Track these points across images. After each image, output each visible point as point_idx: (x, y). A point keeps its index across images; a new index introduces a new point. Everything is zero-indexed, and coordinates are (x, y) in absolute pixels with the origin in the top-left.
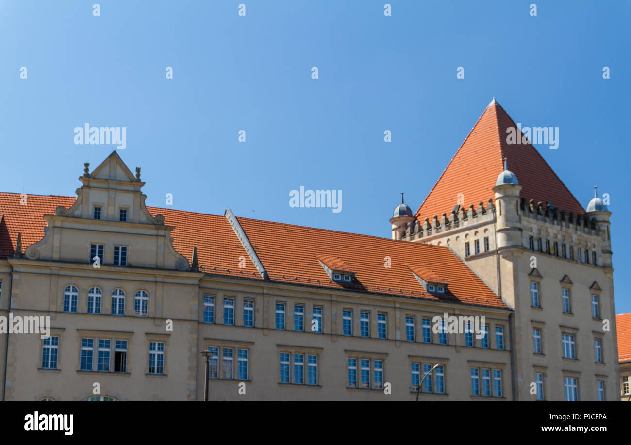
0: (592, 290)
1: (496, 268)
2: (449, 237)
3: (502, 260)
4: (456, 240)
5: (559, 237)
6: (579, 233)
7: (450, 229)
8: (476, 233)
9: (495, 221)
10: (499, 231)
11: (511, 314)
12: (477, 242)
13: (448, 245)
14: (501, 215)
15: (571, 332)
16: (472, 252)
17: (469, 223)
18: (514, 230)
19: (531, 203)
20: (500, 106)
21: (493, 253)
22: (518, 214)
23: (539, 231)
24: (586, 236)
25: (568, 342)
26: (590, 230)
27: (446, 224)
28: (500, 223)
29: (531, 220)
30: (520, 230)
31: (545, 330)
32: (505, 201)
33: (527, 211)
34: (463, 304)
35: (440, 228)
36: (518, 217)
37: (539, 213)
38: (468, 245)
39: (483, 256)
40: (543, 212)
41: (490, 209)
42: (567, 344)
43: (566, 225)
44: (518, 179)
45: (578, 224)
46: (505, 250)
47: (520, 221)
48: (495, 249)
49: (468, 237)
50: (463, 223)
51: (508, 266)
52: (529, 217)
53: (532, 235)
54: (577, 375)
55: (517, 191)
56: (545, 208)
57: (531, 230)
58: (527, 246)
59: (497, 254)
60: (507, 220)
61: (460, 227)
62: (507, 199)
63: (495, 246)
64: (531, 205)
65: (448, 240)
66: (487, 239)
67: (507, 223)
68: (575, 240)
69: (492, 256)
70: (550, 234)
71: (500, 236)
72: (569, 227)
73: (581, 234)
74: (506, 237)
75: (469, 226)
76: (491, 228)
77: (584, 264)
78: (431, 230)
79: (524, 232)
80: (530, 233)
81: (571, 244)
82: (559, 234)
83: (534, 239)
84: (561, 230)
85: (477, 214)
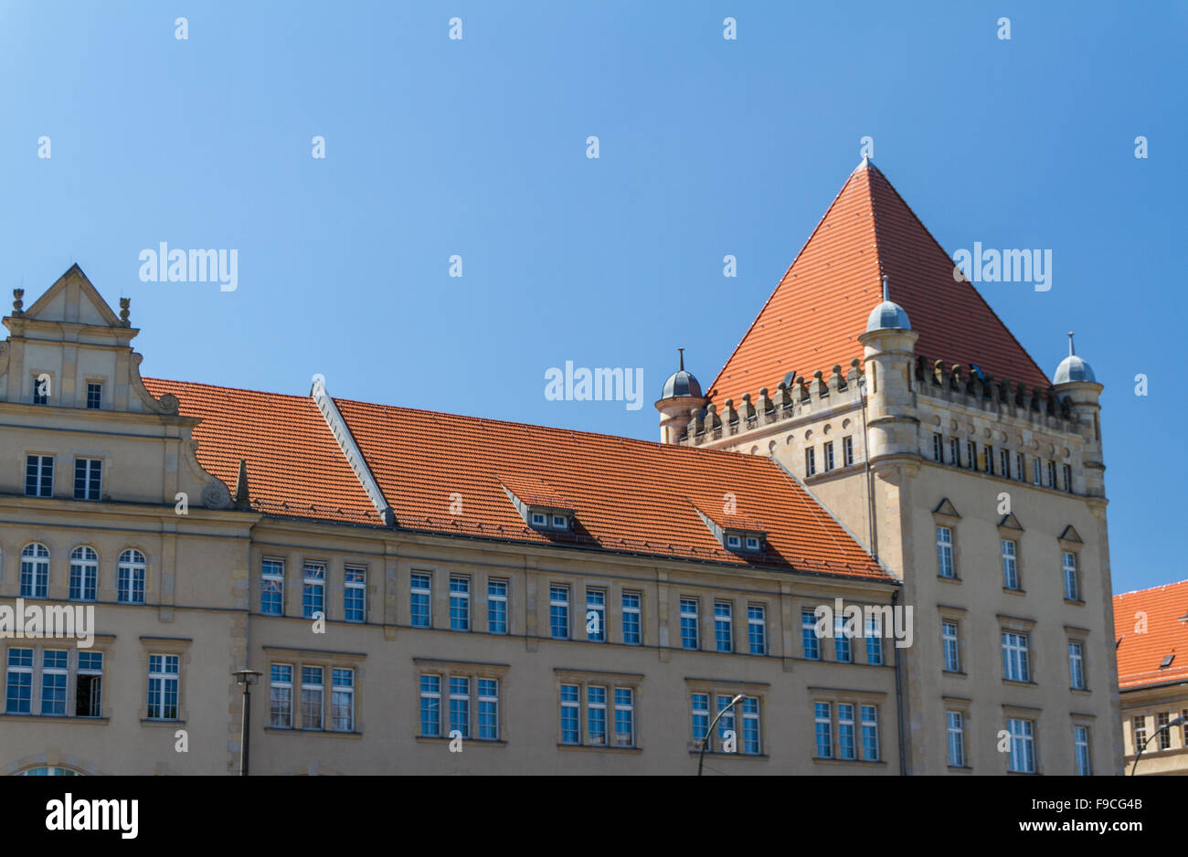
0: (1063, 542)
1: (866, 500)
2: (773, 438)
3: (879, 483)
4: (788, 443)
5: (996, 435)
6: (1036, 427)
7: (775, 421)
8: (827, 428)
9: (863, 403)
10: (873, 424)
11: (897, 592)
12: (829, 447)
13: (772, 453)
14: (875, 391)
15: (1020, 627)
16: (820, 467)
17: (812, 409)
18: (902, 421)
19: (938, 366)
20: (878, 171)
21: (859, 469)
22: (910, 390)
23: (955, 422)
24: (1050, 432)
25: (1014, 648)
26: (1059, 420)
27: (766, 410)
28: (874, 410)
29: (939, 402)
30: (915, 421)
31: (966, 624)
32: (883, 363)
33: (929, 381)
34: (797, 572)
35: (756, 419)
36: (911, 395)
37: (954, 387)
38: (810, 452)
39: (840, 474)
40: (962, 386)
41: (853, 379)
42: (1013, 652)
43: (1009, 410)
44: (910, 318)
45: (1035, 408)
46: (885, 462)
47: (915, 405)
48: (864, 460)
49: (811, 436)
50: (800, 409)
51: (890, 494)
52: (933, 396)
53: (940, 432)
54: (1032, 716)
55: (908, 343)
56: (968, 376)
57: (938, 421)
58: (930, 454)
59: (869, 470)
60: (888, 401)
61: (796, 417)
62: (887, 358)
63: (864, 455)
64: (938, 371)
65: (772, 443)
66: (848, 441)
67: (889, 407)
68: (1029, 442)
69: (858, 476)
70: (977, 429)
71: (875, 435)
72: (1015, 416)
73: (1040, 429)
74: (886, 435)
75: (812, 414)
76: (856, 419)
77: (1047, 490)
78: (738, 423)
79: (923, 425)
80: (935, 429)
81: (1020, 450)
82: (994, 429)
83: (943, 440)
84: (999, 422)
85: (828, 390)
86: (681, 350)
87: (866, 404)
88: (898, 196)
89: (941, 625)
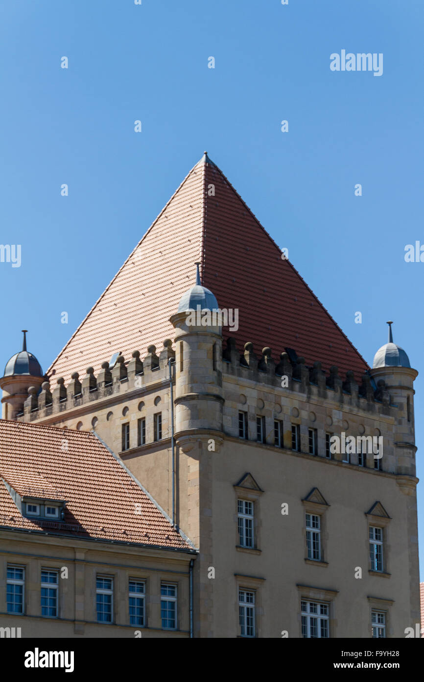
0: (370, 517)
1: (171, 473)
2: (96, 414)
3: (183, 457)
4: (108, 419)
5: (304, 414)
6: (346, 408)
7: (97, 399)
8: (141, 405)
9: (172, 382)
10: (179, 401)
11: (193, 560)
12: (142, 422)
13: (94, 428)
14: (182, 370)
15: (321, 596)
16: (134, 443)
17: (129, 388)
18: (205, 399)
19: (247, 348)
20: (216, 167)
21: (166, 444)
22: (214, 369)
23: (261, 401)
24: (361, 413)
25: (314, 615)
26: (371, 403)
27: (91, 388)
28: (181, 388)
29: (245, 381)
30: (218, 398)
31: (264, 593)
32: (189, 342)
33: (235, 362)
34: (93, 539)
35: (81, 396)
36: (215, 374)
37: (261, 367)
38: (126, 427)
39: (151, 449)
40: (271, 367)
41: (165, 358)
42: (314, 621)
43: (319, 391)
44: (218, 300)
45: (346, 389)
46: (187, 437)
47: (220, 384)
48: (170, 435)
49: (127, 413)
50: (119, 386)
51: (191, 467)
52: (240, 375)
53: (246, 410)
56: (277, 358)
57: (244, 399)
58: (235, 431)
59: (175, 445)
60: (193, 380)
61: (115, 395)
62: (193, 339)
63: (171, 431)
64: (247, 352)
65: (95, 419)
66: (158, 417)
67: (193, 385)
68: (339, 422)
69: (166, 450)
70: (284, 408)
71: (180, 411)
72: (325, 397)
73: (351, 410)
74: (190, 411)
75: (129, 391)
76: (166, 396)
77: (355, 468)
78: (66, 400)
79: (228, 403)
80: (240, 407)
81: (328, 430)
82: (302, 409)
83: (249, 417)
84: (308, 402)
85: (143, 368)
86: (24, 332)
87: (175, 382)
88: (234, 191)
89: (238, 593)
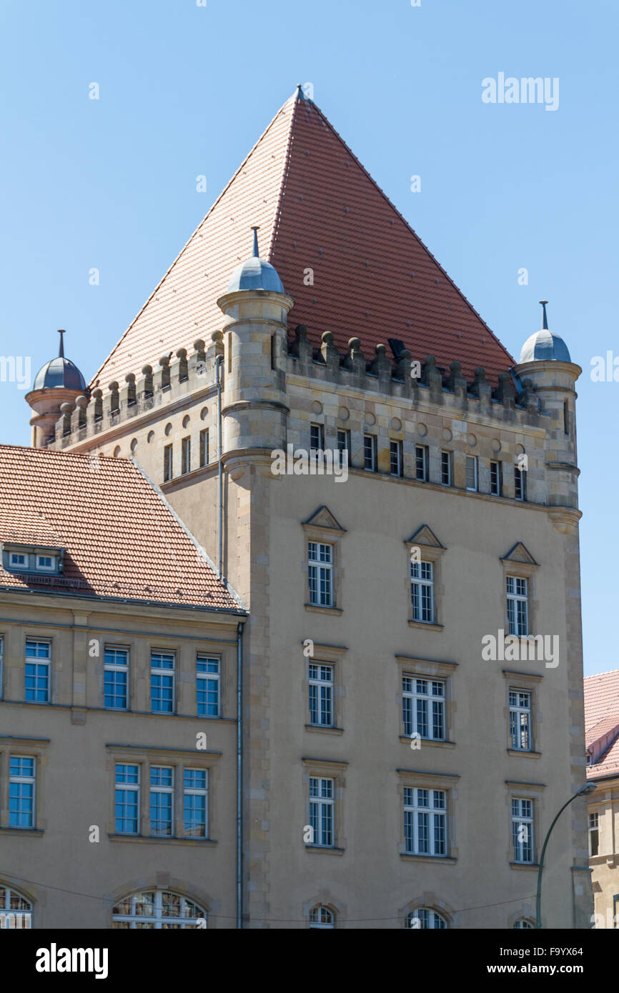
0: (507, 563)
2: (135, 435)
3: (232, 486)
4: (149, 442)
5: (410, 427)
6: (473, 417)
7: (136, 414)
8: (186, 419)
9: (220, 387)
10: (225, 412)
11: (242, 625)
12: (186, 441)
13: (133, 454)
14: (230, 371)
15: (433, 670)
16: (177, 472)
17: (172, 398)
18: (260, 408)
19: (325, 340)
21: (213, 471)
22: (273, 368)
23: (345, 408)
24: (495, 424)
26: (511, 409)
27: (130, 400)
28: (230, 394)
29: (319, 383)
30: (278, 406)
31: (347, 667)
32: (239, 334)
33: (306, 357)
34: (98, 598)
35: (118, 412)
36: (275, 374)
37: (344, 363)
38: (168, 449)
39: (196, 478)
40: (359, 364)
41: (212, 356)
42: (422, 705)
43: (431, 396)
47: (282, 387)
48: (218, 458)
49: (170, 431)
50: (161, 397)
51: (242, 498)
52: (313, 375)
53: (322, 422)
54: (444, 784)
55: (278, 308)
56: (372, 351)
57: (318, 407)
59: (223, 471)
60: (243, 383)
61: (156, 408)
62: (245, 328)
63: (218, 452)
64: (324, 345)
65: (134, 442)
66: (204, 434)
67: (243, 390)
68: (461, 436)
69: (212, 479)
70: (380, 420)
71: (228, 422)
72: (440, 402)
73: (480, 421)
74: (239, 426)
75: (172, 402)
76: (214, 406)
77: (485, 497)
78: (102, 419)
79: (294, 413)
80: (313, 417)
81: (446, 447)
82: (406, 419)
83: (325, 432)
84: (415, 410)
85: (187, 370)
86: (62, 332)
87: (224, 387)
88: (336, 135)
89: (308, 666)
